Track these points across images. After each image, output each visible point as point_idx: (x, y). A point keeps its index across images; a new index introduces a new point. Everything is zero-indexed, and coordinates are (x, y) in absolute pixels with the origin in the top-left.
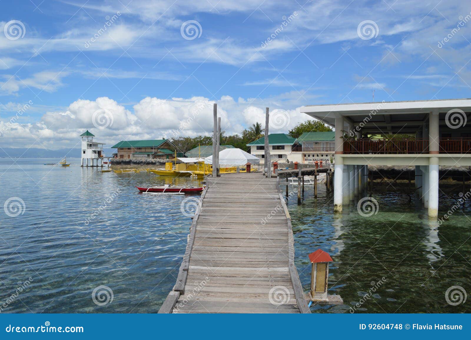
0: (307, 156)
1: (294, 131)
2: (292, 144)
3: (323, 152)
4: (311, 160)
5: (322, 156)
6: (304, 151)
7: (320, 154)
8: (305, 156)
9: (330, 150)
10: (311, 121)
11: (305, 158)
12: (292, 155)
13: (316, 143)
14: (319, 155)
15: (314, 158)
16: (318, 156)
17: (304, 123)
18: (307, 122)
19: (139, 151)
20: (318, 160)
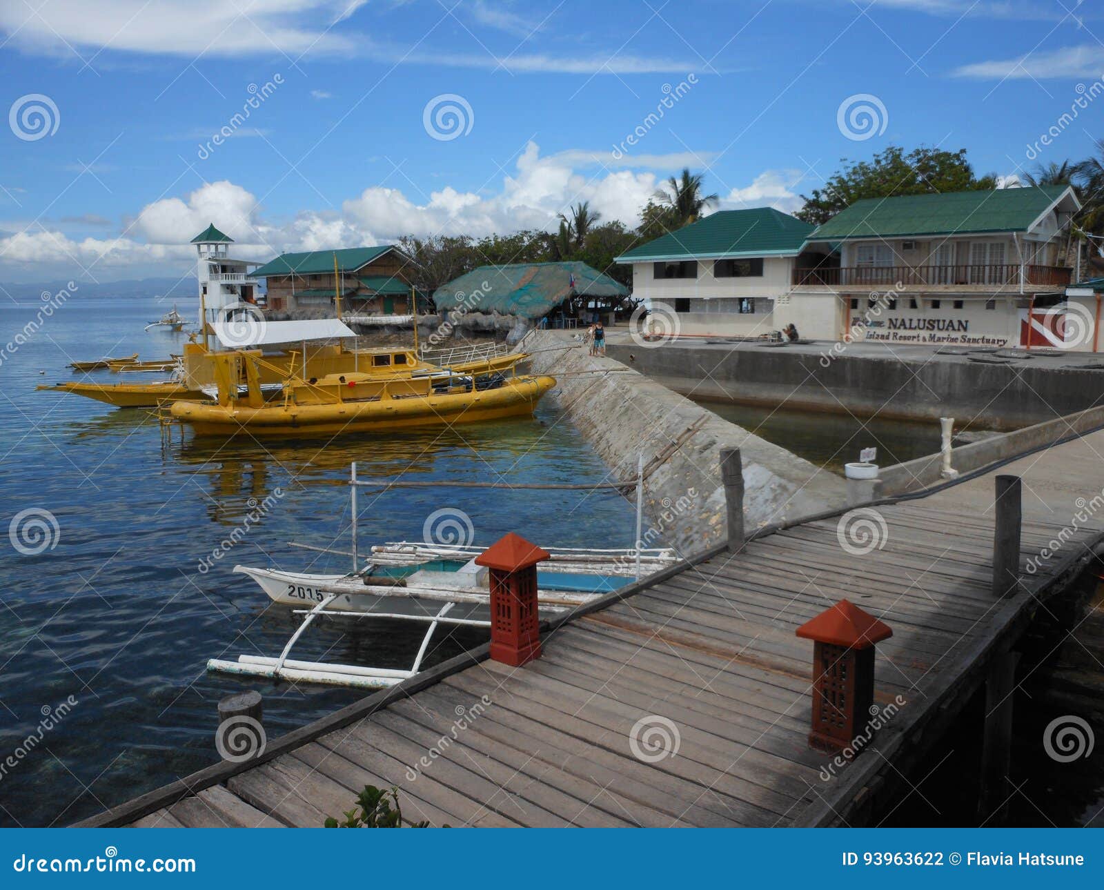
0: (862, 304)
1: (824, 198)
2: (795, 252)
3: (940, 289)
4: (878, 324)
5: (936, 305)
6: (850, 282)
7: (923, 295)
8: (854, 304)
9: (980, 280)
10: (905, 154)
11: (854, 313)
12: (795, 300)
13: (907, 246)
14: (919, 302)
15: (893, 314)
16: (913, 305)
17: (870, 162)
18: (886, 158)
19: (314, 284)
20: (914, 324)
